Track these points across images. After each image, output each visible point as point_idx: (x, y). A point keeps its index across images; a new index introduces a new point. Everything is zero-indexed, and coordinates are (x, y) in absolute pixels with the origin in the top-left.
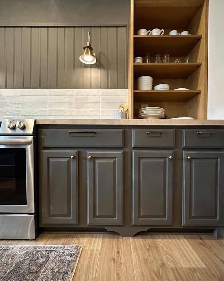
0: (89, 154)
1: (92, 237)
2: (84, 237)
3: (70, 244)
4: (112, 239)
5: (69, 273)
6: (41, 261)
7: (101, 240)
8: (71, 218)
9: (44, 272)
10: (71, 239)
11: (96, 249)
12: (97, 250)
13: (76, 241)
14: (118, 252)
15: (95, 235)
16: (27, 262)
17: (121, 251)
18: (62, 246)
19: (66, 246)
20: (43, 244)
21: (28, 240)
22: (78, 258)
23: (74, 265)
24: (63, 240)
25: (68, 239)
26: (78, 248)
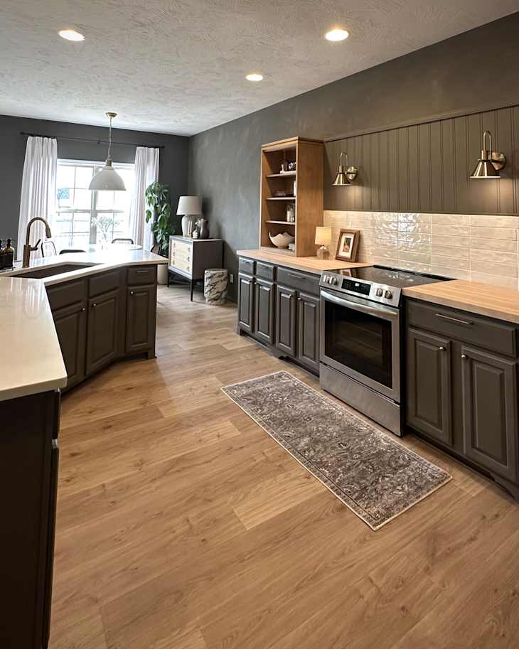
0: (463, 351)
1: (472, 477)
2: (461, 470)
3: (439, 466)
4: (499, 497)
5: (424, 491)
6: (401, 462)
7: (482, 488)
8: (441, 432)
9: (401, 473)
10: (442, 462)
11: (468, 491)
12: (468, 494)
13: (448, 469)
14: (497, 516)
15: (478, 477)
16: (389, 455)
17: (502, 517)
18: (428, 462)
19: (432, 465)
20: (407, 448)
21: (393, 433)
22: (441, 485)
23: (432, 487)
24: (431, 457)
25: (439, 460)
26: (444, 476)
